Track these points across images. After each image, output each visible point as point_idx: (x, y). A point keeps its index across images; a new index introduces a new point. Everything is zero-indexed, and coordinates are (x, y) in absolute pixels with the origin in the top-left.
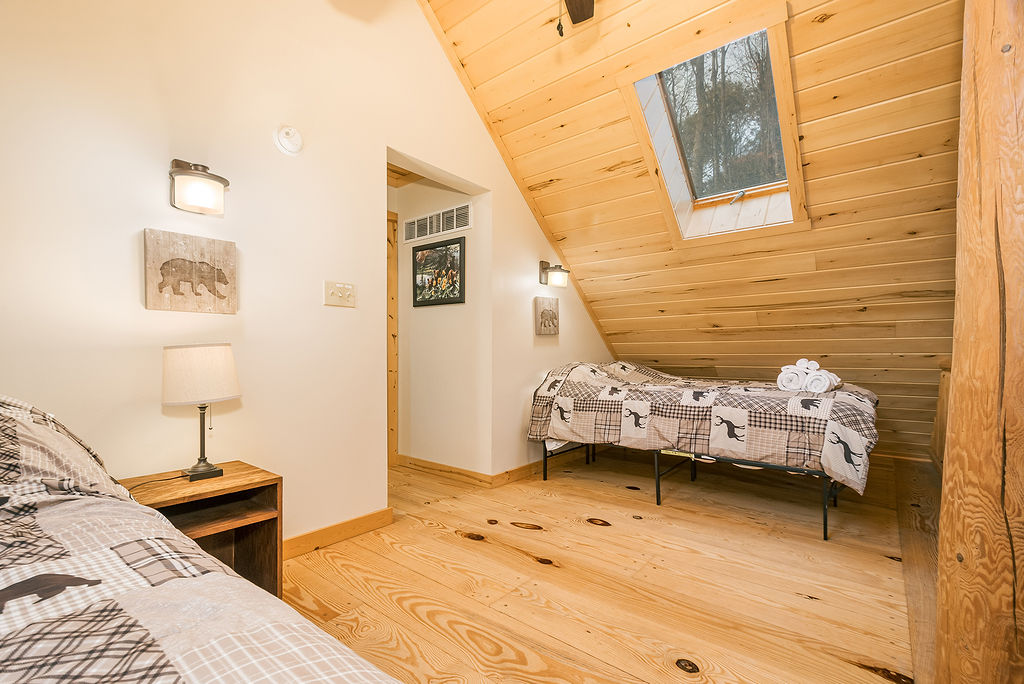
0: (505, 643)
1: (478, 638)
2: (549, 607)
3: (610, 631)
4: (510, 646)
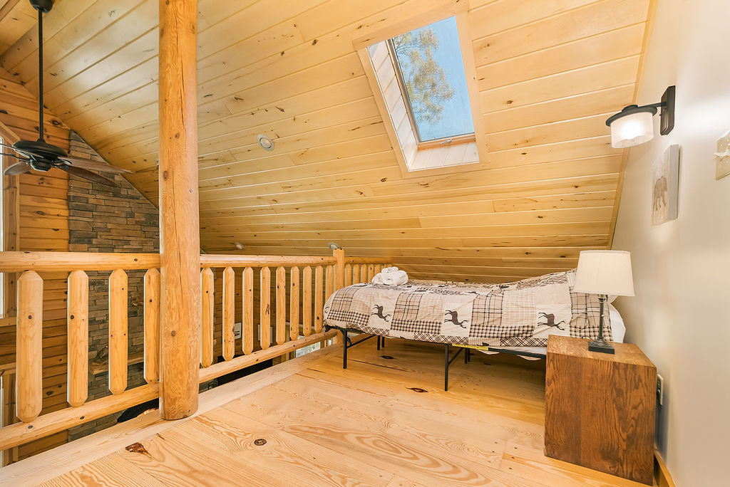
0: (372, 447)
1: (391, 449)
2: (343, 478)
3: (299, 460)
4: (368, 445)
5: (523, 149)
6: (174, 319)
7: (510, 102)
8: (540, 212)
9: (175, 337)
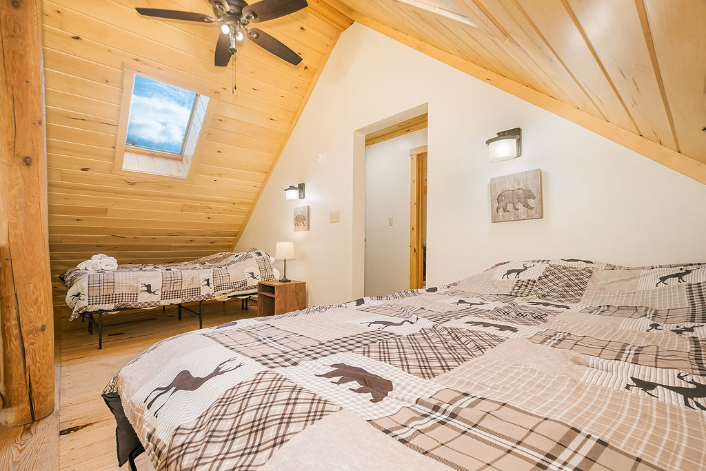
5: (215, 178)
6: (42, 312)
7: (220, 152)
8: (210, 215)
9: (46, 331)
